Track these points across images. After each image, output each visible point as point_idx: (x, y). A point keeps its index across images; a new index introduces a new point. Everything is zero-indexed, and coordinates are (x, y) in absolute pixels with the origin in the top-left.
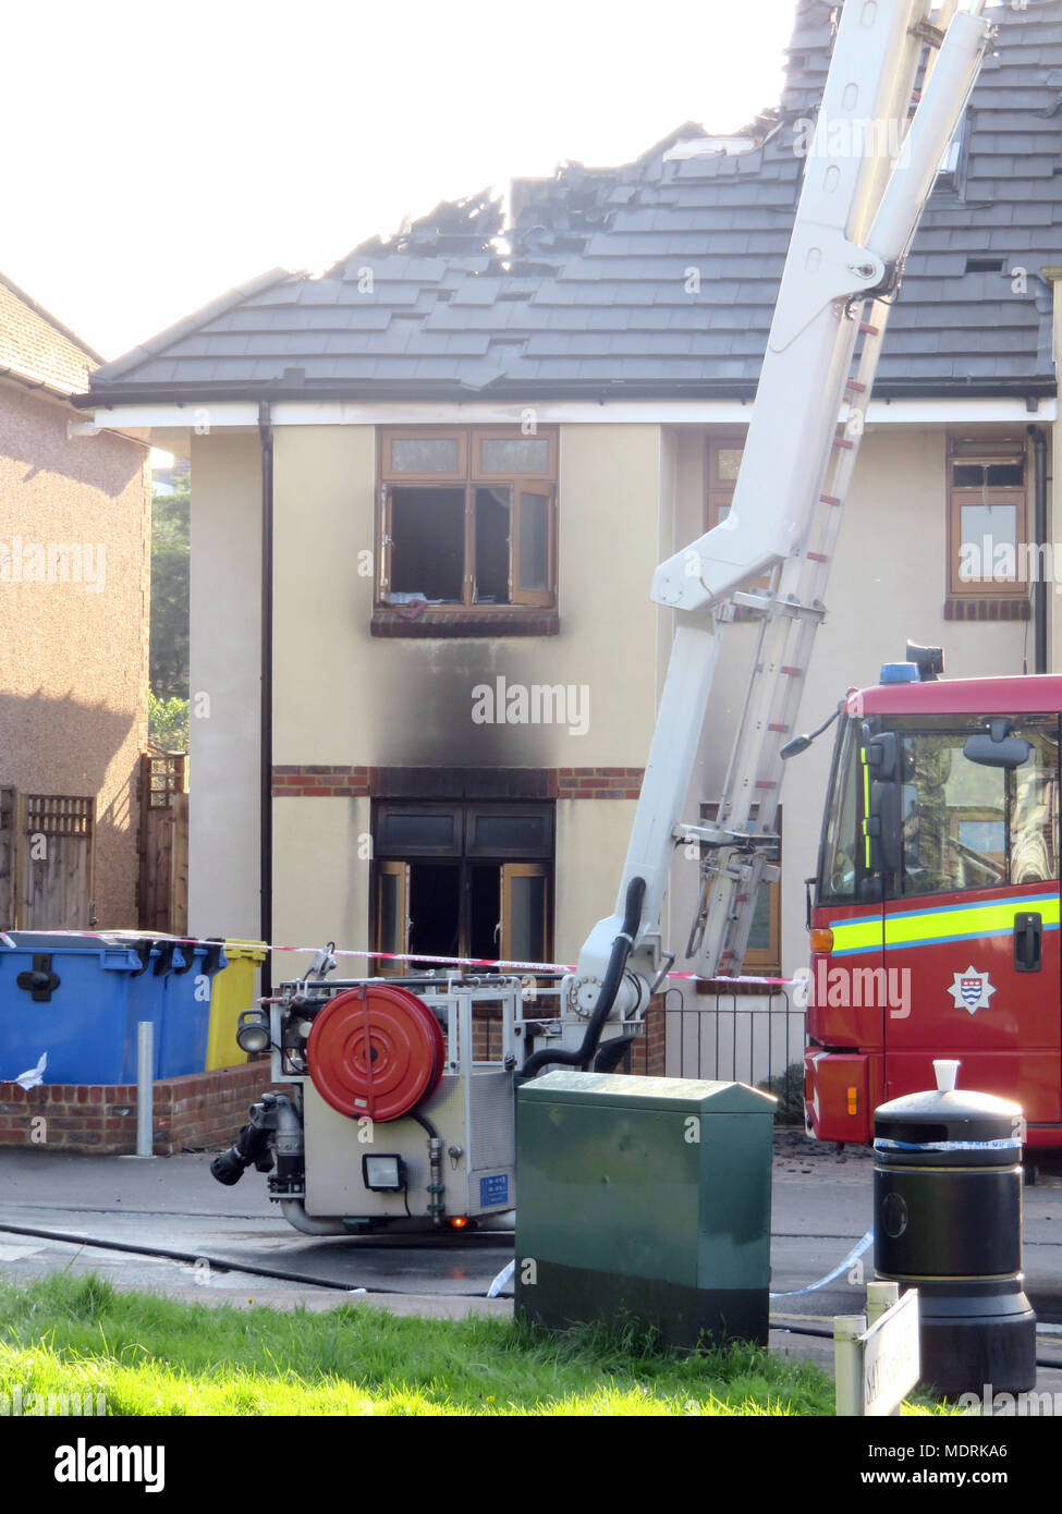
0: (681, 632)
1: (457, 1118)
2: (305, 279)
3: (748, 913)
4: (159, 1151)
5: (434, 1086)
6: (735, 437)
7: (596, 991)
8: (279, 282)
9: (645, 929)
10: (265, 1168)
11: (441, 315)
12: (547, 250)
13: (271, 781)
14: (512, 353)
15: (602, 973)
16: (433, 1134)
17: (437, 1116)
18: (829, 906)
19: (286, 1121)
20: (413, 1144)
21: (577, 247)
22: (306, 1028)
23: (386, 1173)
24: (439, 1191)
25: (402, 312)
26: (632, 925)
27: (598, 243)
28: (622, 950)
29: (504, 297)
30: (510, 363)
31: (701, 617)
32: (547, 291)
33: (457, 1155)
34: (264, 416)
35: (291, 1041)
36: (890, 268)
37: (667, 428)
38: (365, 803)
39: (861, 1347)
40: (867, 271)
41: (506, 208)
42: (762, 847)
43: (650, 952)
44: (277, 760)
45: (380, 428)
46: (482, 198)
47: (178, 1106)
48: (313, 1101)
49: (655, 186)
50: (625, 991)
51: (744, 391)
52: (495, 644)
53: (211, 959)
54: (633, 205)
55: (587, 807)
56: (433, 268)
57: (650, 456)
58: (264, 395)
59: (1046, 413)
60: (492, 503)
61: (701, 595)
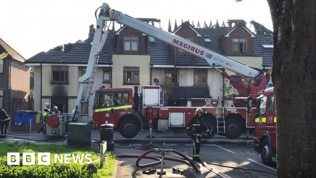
0: (81, 84)
1: (61, 127)
2: (45, 52)
3: (87, 109)
4: (32, 130)
5: (58, 124)
6: (86, 67)
7: (73, 116)
8: (42, 53)
9: (78, 110)
10: (42, 132)
11: (58, 56)
12: (67, 50)
13: (42, 97)
14: (64, 59)
15: (74, 114)
16: (58, 128)
17: (59, 127)
18: (95, 108)
19: (44, 127)
21: (70, 50)
22: (46, 119)
23: (54, 132)
24: (59, 133)
25: (54, 56)
26: (76, 110)
27: (72, 50)
29: (63, 54)
30: (64, 60)
31: (83, 83)
32: (67, 54)
33: (60, 130)
34: (41, 64)
35: (45, 120)
36: (100, 53)
37: (79, 67)
38: (50, 99)
39: (102, 147)
40: (98, 53)
41: (63, 47)
42: (87, 103)
43: (78, 112)
44: (42, 95)
45: (52, 66)
46: (61, 46)
47: (33, 126)
48: (47, 126)
49: (77, 45)
50: (76, 115)
51: (87, 63)
52: (63, 85)
53: (36, 113)
54: (75, 47)
55: (71, 100)
56: (57, 52)
57: (77, 69)
58: (41, 63)
59: (112, 66)
60: (62, 73)
61: (83, 81)
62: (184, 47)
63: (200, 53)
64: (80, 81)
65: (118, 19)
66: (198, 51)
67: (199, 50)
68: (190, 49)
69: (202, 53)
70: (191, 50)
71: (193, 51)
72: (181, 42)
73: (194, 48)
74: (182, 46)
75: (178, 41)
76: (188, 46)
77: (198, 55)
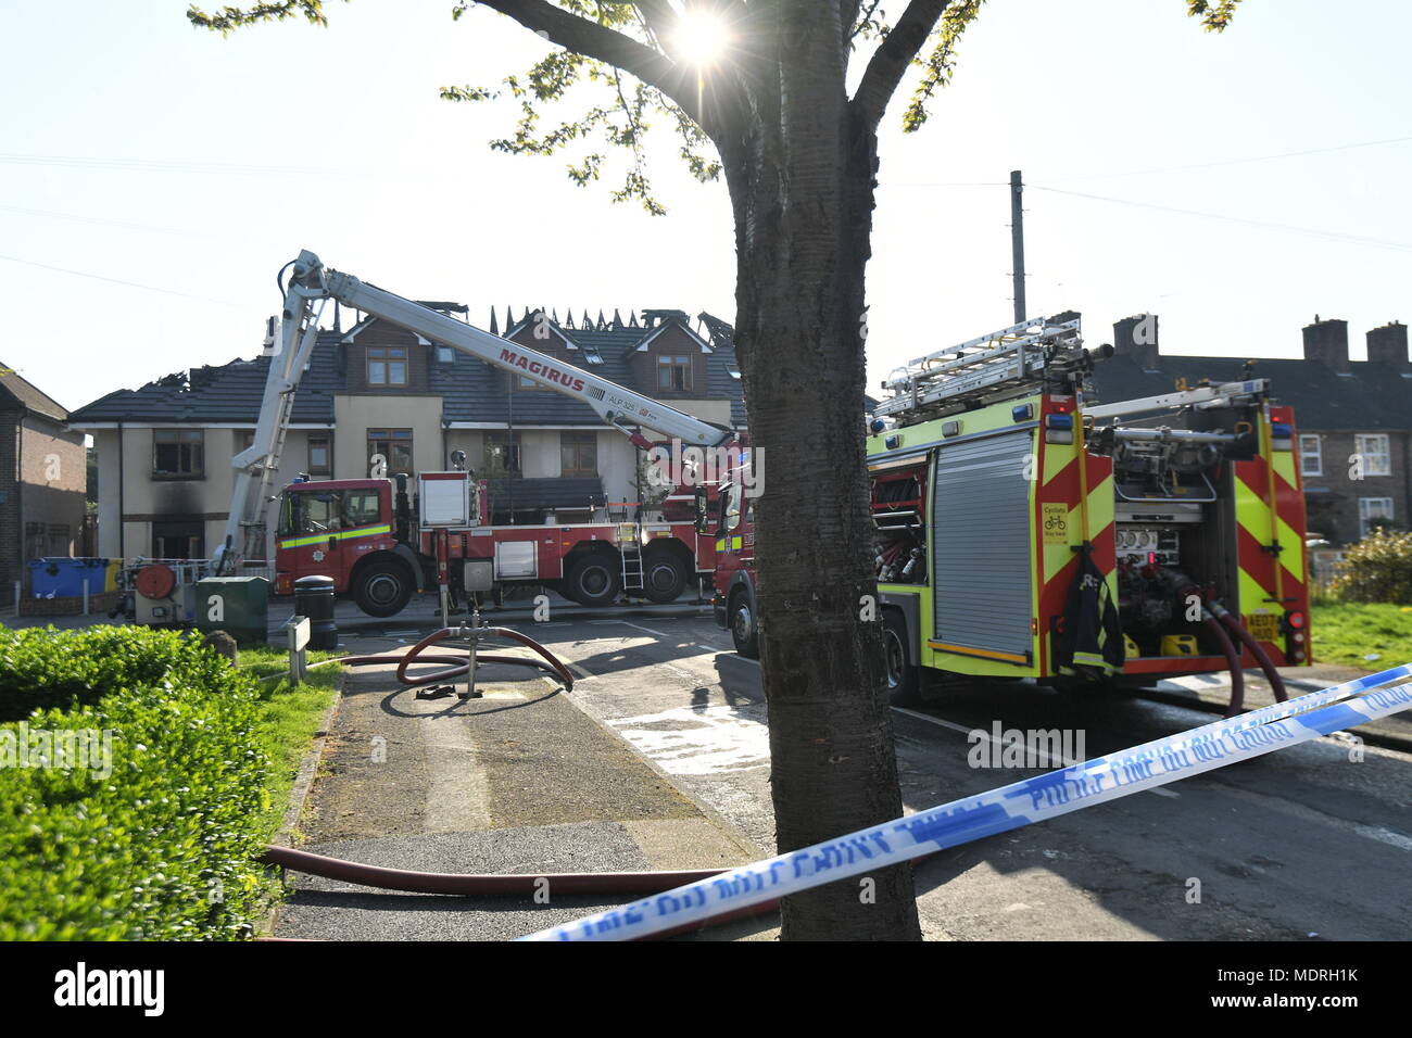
0: (241, 475)
1: (179, 597)
2: (130, 392)
3: (259, 542)
4: (90, 613)
5: (173, 589)
6: (252, 432)
7: (218, 563)
8: (123, 392)
9: (232, 547)
10: (123, 613)
11: (170, 400)
12: (200, 386)
13: (123, 518)
14: (191, 411)
15: (220, 559)
16: (173, 601)
17: (174, 597)
18: (281, 537)
19: (130, 601)
20: (168, 604)
21: (209, 385)
22: (135, 577)
23: (160, 612)
24: (175, 615)
25: (159, 400)
26: (228, 546)
27: (214, 385)
28: (225, 552)
29: (189, 397)
30: (190, 413)
31: (246, 470)
32: (200, 396)
33: (180, 606)
34: (120, 426)
35: (131, 580)
36: (294, 386)
37: (235, 430)
38: (150, 523)
39: (295, 630)
40: (288, 386)
41: (188, 377)
42: (262, 526)
43: (233, 553)
44: (125, 513)
45: (154, 429)
46: (181, 373)
47: (95, 601)
48: (137, 593)
49: (230, 371)
50: (226, 563)
51: (255, 421)
52: (187, 482)
53: (106, 563)
54: (223, 376)
55: (214, 523)
56: (168, 390)
57: (230, 436)
58: (120, 420)
59: (333, 426)
60: (185, 448)
61: (246, 464)
62: (531, 370)
63: (573, 384)
64: (238, 466)
65: (345, 293)
66: (567, 381)
67: (571, 378)
68: (547, 374)
69: (579, 385)
70: (549, 378)
71: (556, 380)
72: (522, 358)
73: (558, 373)
74: (524, 367)
75: (514, 355)
76: (542, 368)
77: (569, 390)
